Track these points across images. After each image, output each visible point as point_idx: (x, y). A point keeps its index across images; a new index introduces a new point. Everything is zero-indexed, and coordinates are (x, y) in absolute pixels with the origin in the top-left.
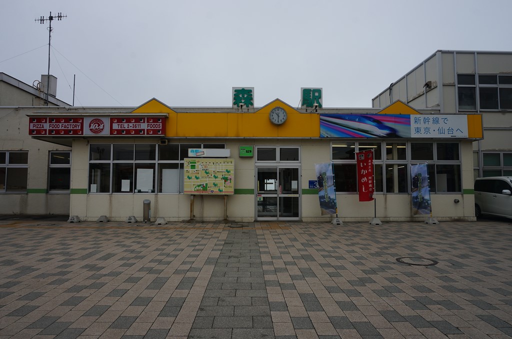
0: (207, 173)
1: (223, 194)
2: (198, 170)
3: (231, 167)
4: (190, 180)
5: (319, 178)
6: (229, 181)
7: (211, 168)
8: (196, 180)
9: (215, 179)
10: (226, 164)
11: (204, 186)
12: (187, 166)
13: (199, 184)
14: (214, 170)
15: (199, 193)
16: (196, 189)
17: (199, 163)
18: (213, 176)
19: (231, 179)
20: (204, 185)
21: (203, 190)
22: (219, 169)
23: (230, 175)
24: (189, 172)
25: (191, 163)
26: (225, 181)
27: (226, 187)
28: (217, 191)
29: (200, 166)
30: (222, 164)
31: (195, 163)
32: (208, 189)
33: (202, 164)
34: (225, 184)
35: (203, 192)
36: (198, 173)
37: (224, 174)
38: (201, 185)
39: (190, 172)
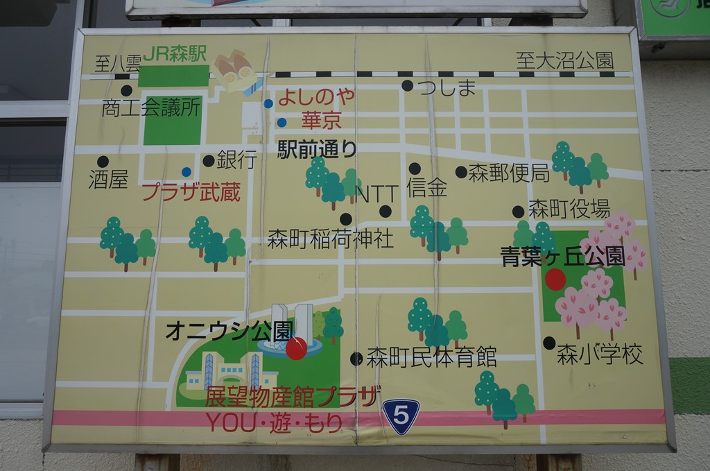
0: (331, 188)
1: (543, 436)
2: (228, 160)
4: (137, 272)
6: (596, 280)
7: (385, 134)
8: (206, 273)
9: (428, 260)
10: (546, 81)
11: (297, 350)
12: (110, 108)
13: (238, 317)
14: (420, 152)
15: (239, 436)
16: (196, 385)
18: (401, 220)
19: (616, 256)
20: (303, 331)
21: (292, 394)
22: (473, 143)
23: (602, 209)
24: (120, 180)
25: (152, 76)
26: (554, 282)
27: (568, 356)
28: (467, 403)
29: (252, 112)
30: (507, 82)
31: (200, 76)
32: (349, 377)
33: (276, 89)
34: (550, 314)
35: (281, 422)
36: (231, 192)
37: (529, 193)
38: (259, 333)
39: (140, 178)
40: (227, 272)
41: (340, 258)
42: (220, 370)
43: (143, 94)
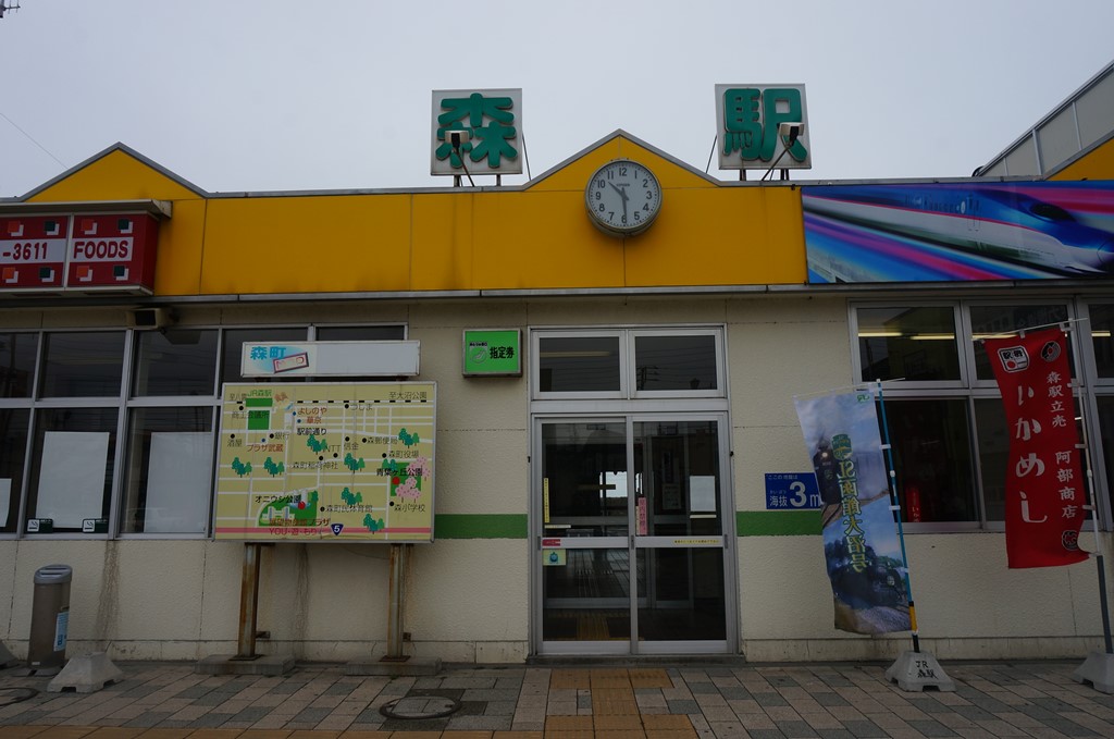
0: (316, 446)
1: (387, 537)
2: (279, 436)
3: (421, 419)
4: (245, 478)
5: (817, 459)
6: (411, 481)
7: (337, 426)
8: (270, 478)
9: (350, 473)
10: (400, 404)
11: (302, 506)
12: (235, 415)
13: (281, 494)
14: (350, 432)
15: (281, 536)
16: (266, 518)
17: (285, 405)
18: (341, 459)
19: (419, 471)
20: (304, 499)
21: (298, 521)
22: (370, 429)
23: (416, 454)
24: (239, 443)
25: (251, 403)
26: (395, 482)
27: (398, 509)
28: (361, 525)
29: (288, 417)
30: (385, 405)
31: (269, 403)
32: (320, 516)
33: (297, 408)
34: (393, 494)
35: (295, 531)
36: (280, 448)
37: (389, 448)
38: (289, 500)
39: (247, 443)
40: (277, 478)
41: (319, 473)
42: (274, 513)
43: (248, 409)
